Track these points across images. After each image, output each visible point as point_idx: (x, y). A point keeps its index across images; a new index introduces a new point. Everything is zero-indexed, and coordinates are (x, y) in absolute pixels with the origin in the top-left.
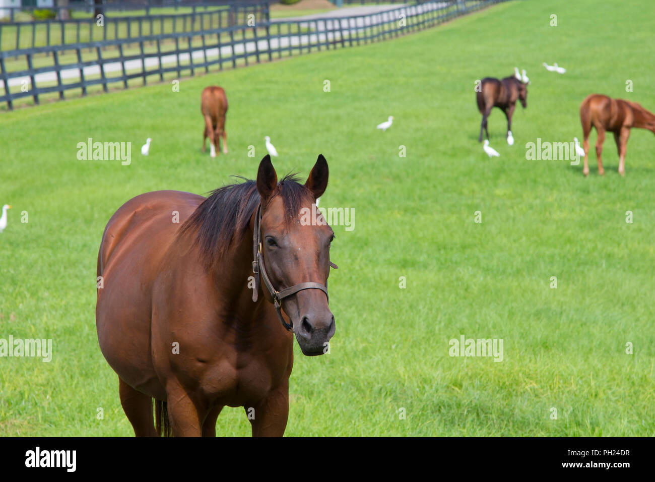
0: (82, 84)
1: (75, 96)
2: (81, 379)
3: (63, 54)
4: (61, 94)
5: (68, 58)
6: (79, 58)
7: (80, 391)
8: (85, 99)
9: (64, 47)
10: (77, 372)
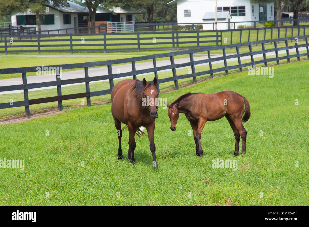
0: (288, 57)
1: (284, 63)
2: (289, 197)
3: (279, 43)
4: (278, 62)
5: (281, 45)
6: (287, 45)
7: (288, 202)
8: (289, 64)
9: (279, 40)
10: (287, 194)
